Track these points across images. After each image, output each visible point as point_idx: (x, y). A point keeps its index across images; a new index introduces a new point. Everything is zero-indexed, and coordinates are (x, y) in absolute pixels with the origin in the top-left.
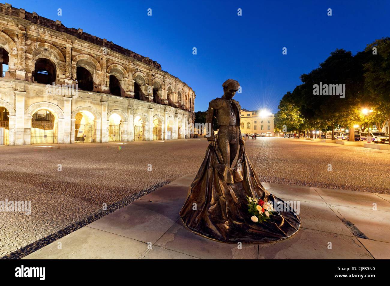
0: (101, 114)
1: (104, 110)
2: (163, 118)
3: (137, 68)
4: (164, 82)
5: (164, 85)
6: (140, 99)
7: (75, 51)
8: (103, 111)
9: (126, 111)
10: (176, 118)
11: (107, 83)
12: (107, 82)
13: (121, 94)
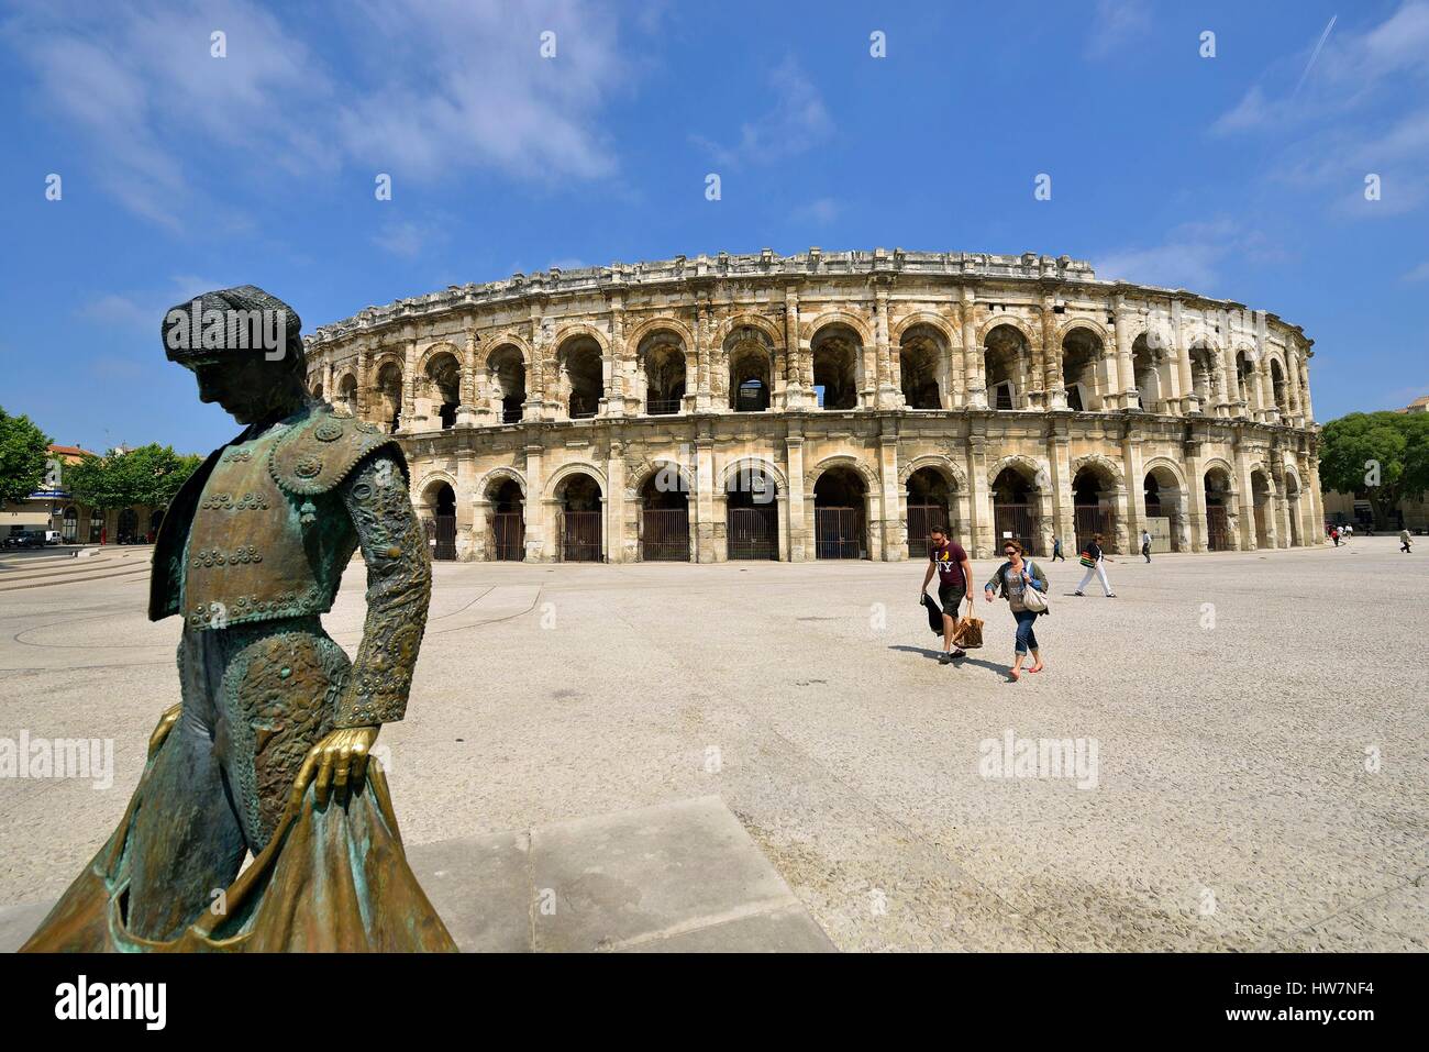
0: (880, 471)
1: (890, 462)
2: (1121, 465)
3: (992, 301)
4: (1111, 321)
5: (1116, 334)
6: (1013, 405)
7: (806, 312)
8: (886, 463)
9: (964, 457)
10: (1189, 458)
11: (892, 377)
12: (892, 372)
13: (942, 401)
